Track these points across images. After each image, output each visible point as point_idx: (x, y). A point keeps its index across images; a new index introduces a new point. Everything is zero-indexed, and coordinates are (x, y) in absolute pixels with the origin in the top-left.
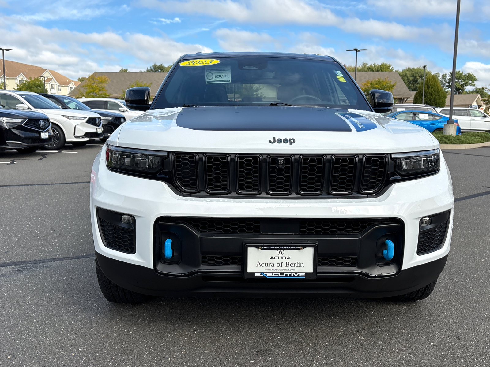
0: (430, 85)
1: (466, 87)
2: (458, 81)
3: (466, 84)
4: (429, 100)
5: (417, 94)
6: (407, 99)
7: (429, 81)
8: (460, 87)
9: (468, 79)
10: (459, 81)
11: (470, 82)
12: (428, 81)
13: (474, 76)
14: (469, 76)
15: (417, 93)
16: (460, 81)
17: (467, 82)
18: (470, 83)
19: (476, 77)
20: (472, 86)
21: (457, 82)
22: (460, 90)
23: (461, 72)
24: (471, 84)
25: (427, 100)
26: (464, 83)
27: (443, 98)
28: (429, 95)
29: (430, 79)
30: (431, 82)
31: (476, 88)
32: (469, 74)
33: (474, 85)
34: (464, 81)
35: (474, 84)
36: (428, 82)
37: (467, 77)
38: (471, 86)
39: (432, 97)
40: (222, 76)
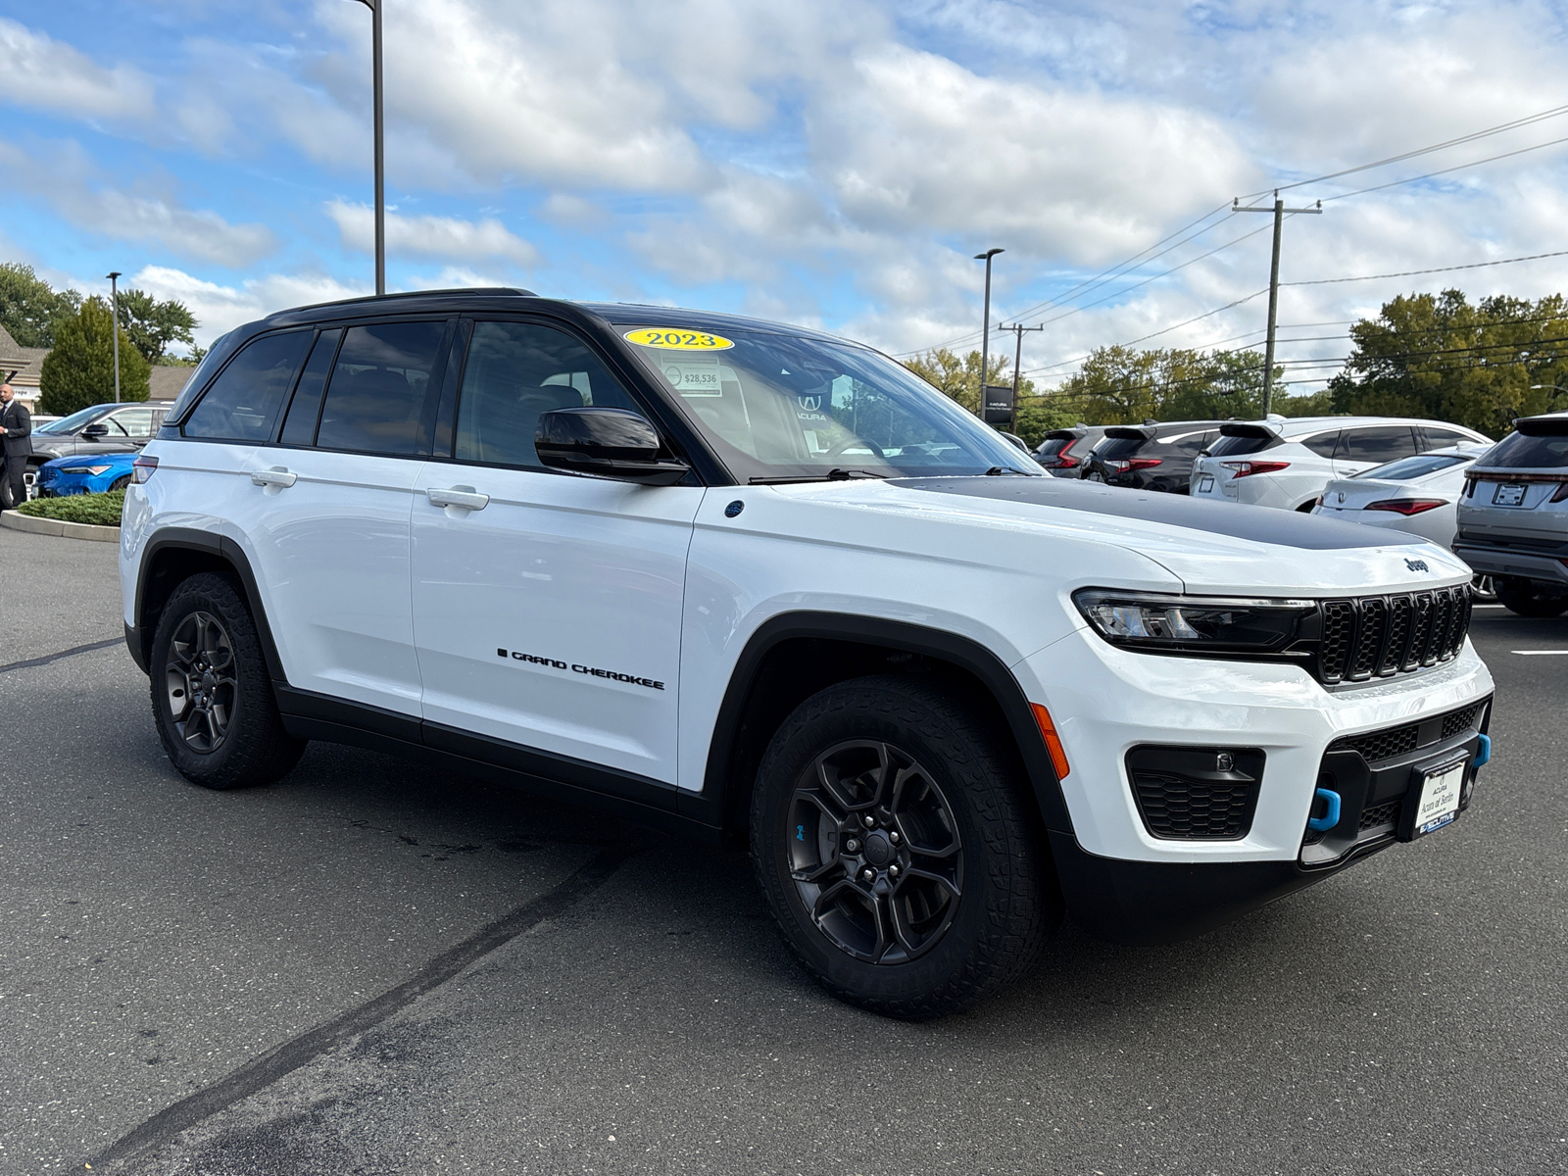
0: (96, 334)
1: (167, 344)
2: (139, 322)
3: (167, 335)
4: (96, 380)
5: (51, 358)
6: (14, 373)
7: (91, 318)
8: (149, 342)
9: (169, 320)
10: (142, 323)
11: (177, 328)
12: (88, 319)
13: (188, 311)
14: (172, 311)
15: (50, 355)
16: (146, 322)
17: (169, 329)
18: (176, 333)
19: (193, 316)
20: (184, 343)
21: (137, 324)
22: (150, 353)
23: (146, 296)
24: (180, 334)
25: (92, 379)
26: (158, 329)
27: (142, 377)
28: (95, 363)
29: (91, 314)
30: (97, 324)
31: (196, 348)
32: (172, 305)
33: (191, 341)
34: (160, 324)
35: (189, 336)
36: (88, 323)
37: (168, 312)
38: (180, 340)
39: (106, 372)
40: (701, 378)
